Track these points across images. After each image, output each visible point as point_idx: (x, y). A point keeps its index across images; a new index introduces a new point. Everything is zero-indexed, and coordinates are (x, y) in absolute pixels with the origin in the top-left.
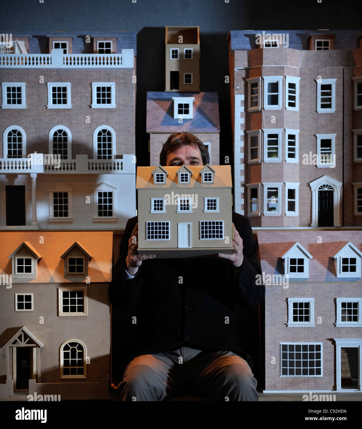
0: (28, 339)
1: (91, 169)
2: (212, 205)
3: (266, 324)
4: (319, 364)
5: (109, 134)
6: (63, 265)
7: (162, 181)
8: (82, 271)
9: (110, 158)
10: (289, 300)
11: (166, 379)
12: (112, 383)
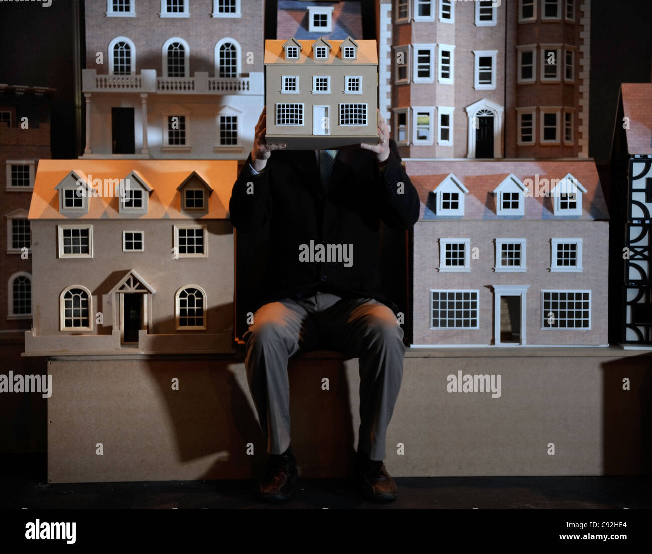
0: (138, 284)
1: (212, 89)
2: (354, 85)
3: (414, 275)
4: (474, 314)
5: (233, 48)
6: (179, 198)
7: (295, 56)
8: (202, 206)
9: (234, 76)
10: (442, 240)
11: (298, 329)
12: (237, 337)
